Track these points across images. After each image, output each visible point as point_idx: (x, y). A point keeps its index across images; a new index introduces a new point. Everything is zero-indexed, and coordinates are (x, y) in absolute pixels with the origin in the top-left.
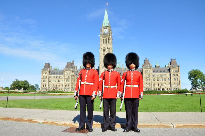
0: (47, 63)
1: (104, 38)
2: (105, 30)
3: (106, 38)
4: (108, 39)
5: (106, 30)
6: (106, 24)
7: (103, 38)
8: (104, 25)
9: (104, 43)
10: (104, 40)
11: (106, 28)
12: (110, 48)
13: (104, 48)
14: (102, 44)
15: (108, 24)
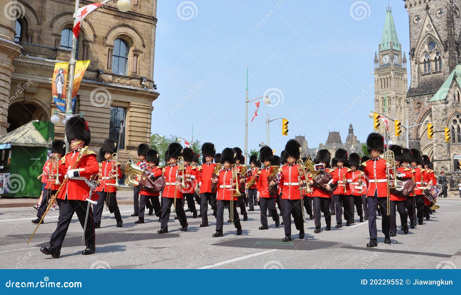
0: (298, 136)
1: (382, 77)
2: (384, 57)
3: (385, 77)
4: (390, 77)
5: (387, 57)
6: (386, 45)
7: (380, 77)
8: (382, 48)
9: (383, 87)
10: (383, 80)
11: (386, 54)
12: (392, 98)
13: (383, 98)
14: (380, 89)
15: (389, 45)
